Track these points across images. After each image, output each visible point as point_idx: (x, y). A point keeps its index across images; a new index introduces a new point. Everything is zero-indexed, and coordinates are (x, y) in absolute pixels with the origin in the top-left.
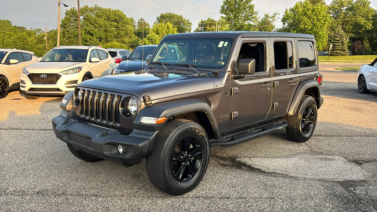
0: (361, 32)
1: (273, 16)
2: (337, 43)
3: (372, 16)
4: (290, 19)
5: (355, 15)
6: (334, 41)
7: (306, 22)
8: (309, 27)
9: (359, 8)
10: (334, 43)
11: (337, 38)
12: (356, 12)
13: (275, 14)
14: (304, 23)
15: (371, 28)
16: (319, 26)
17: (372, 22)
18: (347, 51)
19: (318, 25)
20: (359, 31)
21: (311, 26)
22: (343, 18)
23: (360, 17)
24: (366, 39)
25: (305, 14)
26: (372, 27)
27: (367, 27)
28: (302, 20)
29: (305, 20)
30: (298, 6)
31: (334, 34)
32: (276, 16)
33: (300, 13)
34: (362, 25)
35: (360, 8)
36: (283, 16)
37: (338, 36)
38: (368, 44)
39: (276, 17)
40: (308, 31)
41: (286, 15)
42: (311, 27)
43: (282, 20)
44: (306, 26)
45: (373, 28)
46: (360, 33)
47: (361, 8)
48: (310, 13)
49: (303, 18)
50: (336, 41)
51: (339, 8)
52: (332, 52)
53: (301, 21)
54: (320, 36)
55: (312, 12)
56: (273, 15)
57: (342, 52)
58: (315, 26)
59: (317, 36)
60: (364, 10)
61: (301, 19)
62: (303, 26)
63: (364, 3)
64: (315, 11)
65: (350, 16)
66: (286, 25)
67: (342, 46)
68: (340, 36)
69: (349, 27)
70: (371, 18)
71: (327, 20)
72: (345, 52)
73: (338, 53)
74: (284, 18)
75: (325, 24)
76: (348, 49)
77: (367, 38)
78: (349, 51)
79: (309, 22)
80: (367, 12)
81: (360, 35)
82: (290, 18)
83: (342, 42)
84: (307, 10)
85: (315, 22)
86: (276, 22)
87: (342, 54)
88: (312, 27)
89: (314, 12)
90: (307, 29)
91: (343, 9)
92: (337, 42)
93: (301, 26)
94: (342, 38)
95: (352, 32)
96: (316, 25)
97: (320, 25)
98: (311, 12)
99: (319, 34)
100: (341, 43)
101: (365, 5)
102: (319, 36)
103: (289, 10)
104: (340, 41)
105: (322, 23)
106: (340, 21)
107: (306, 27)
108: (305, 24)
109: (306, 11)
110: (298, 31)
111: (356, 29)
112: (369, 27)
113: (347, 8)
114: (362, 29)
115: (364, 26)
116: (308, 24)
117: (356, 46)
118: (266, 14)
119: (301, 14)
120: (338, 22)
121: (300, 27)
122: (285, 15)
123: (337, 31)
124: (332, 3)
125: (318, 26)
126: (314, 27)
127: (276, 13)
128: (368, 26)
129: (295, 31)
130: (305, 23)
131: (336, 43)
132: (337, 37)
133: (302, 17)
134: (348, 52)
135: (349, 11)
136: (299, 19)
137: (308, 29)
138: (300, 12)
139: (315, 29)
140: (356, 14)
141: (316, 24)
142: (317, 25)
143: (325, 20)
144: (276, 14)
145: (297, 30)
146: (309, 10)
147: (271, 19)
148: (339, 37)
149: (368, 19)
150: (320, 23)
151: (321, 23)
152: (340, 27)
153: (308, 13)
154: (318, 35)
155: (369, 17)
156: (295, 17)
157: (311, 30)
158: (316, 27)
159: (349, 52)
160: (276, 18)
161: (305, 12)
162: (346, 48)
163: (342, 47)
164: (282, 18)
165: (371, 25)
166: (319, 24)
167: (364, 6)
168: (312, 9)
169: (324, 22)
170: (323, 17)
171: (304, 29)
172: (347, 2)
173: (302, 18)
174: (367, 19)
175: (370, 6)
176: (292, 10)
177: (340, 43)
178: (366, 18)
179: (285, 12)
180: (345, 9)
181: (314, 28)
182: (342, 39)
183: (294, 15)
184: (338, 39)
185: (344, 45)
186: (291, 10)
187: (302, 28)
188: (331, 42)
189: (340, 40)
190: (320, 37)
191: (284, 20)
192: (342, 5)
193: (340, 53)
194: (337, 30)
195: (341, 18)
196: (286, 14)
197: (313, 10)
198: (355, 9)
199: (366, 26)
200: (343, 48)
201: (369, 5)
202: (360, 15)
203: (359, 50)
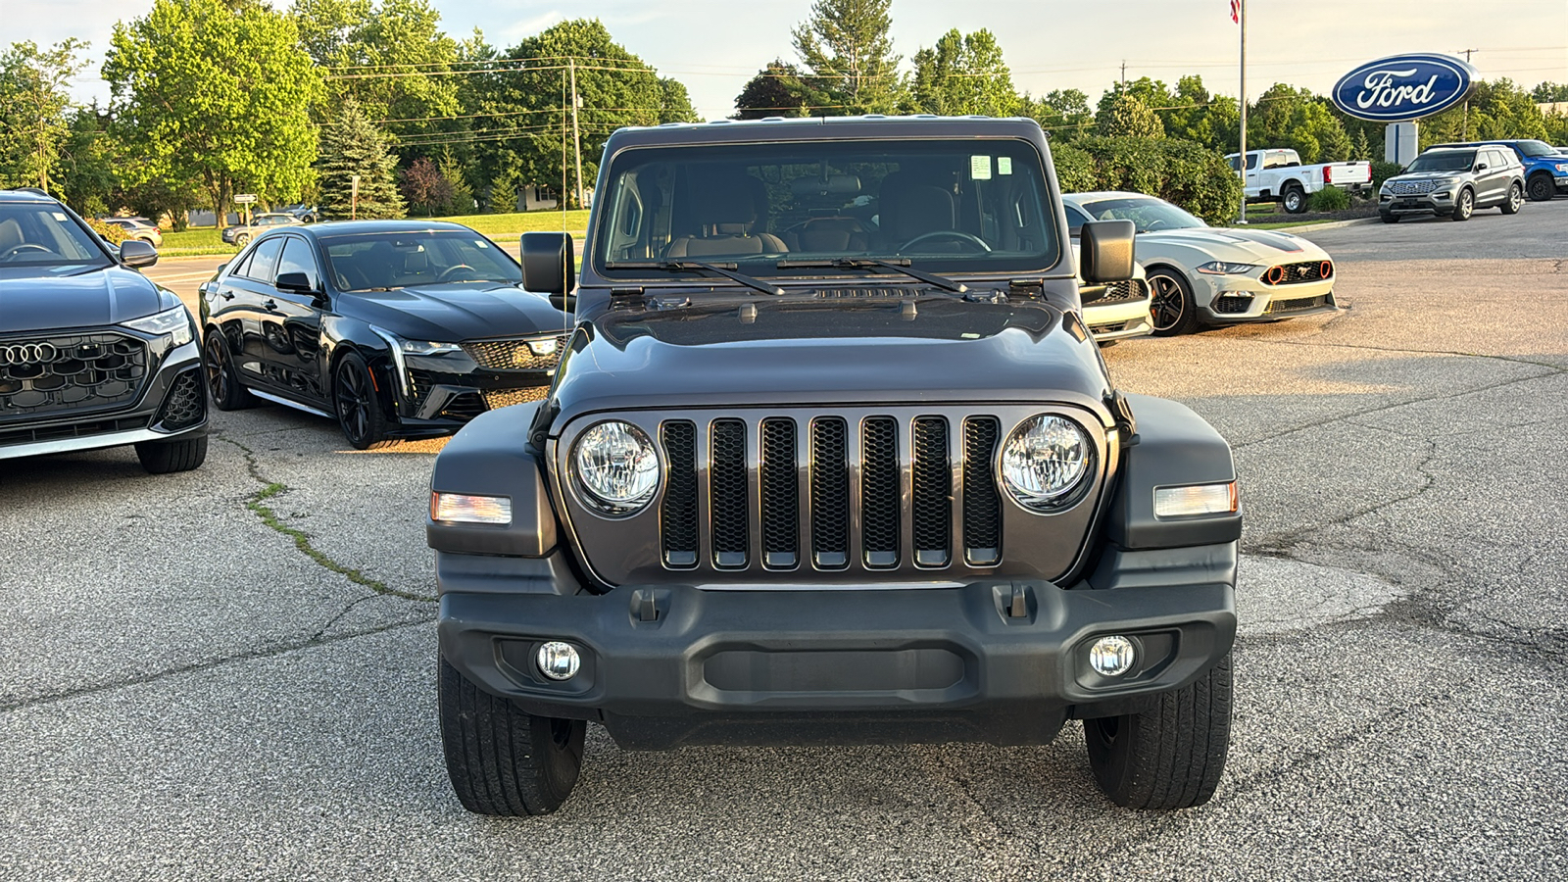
0: (423, 126)
1: (59, 55)
2: (353, 169)
3: (453, 68)
4: (142, 69)
5: (392, 61)
6: (341, 164)
7: (217, 83)
8: (234, 104)
9: (400, 34)
10: (344, 172)
11: (351, 152)
12: (394, 51)
13: (67, 46)
14: (212, 89)
15: (456, 112)
16: (277, 102)
17: (455, 88)
18: (395, 202)
19: (275, 97)
20: (417, 124)
21: (242, 101)
22: (350, 72)
23: (410, 70)
24: (446, 154)
25: (210, 51)
26: (458, 109)
27: (442, 107)
28: (201, 75)
29: (212, 75)
30: (168, 12)
31: (337, 136)
32: (74, 51)
33: (184, 42)
34: (424, 99)
35: (404, 34)
36: (107, 54)
37: (354, 143)
38: (457, 175)
39: (74, 57)
40: (234, 122)
41: (123, 49)
42: (245, 106)
43: (103, 70)
44: (224, 103)
45: (462, 110)
46: (421, 131)
47: (409, 34)
48: (230, 46)
49: (203, 67)
50: (350, 164)
51: (325, 29)
52: (341, 207)
53: (198, 79)
54: (288, 141)
55: (239, 41)
56: (56, 50)
57: (379, 204)
58: (262, 101)
59: (276, 142)
60: (421, 44)
61: (195, 70)
62: (207, 100)
63: (416, 14)
64: (250, 38)
65: (375, 65)
66: (127, 94)
67: (374, 180)
68: (360, 141)
69: (377, 107)
70: (450, 73)
71: (304, 77)
72: (392, 205)
73: (366, 212)
74: (117, 65)
75: (302, 92)
76: (398, 193)
77: (449, 151)
78: (402, 200)
79: (231, 84)
80: (434, 50)
81: (422, 139)
82: (144, 65)
83: (373, 166)
84: (214, 31)
85: (259, 87)
86: (79, 80)
87: (379, 214)
88: (250, 106)
89: (245, 41)
90: (229, 114)
91: (339, 33)
92: (354, 165)
93: (200, 100)
94: (368, 149)
95: (391, 128)
96: (266, 98)
97: (280, 98)
98: (233, 44)
99: (281, 133)
100: (368, 171)
101: (422, 21)
102: (283, 143)
103: (129, 27)
104: (366, 163)
105: (288, 87)
106: (341, 83)
107: (221, 103)
108: (215, 92)
109: (211, 37)
110: (189, 121)
111: (403, 115)
112: (449, 110)
113: (354, 32)
114: (425, 117)
115: (431, 106)
116: (228, 93)
117: (418, 180)
118: (22, 43)
119: (192, 48)
120: (333, 88)
121: (195, 103)
122: (115, 50)
123: (345, 123)
124: (295, 10)
125: (273, 103)
126: (257, 103)
127: (73, 40)
128: (445, 104)
129: (174, 124)
130: (215, 86)
131: (351, 172)
132: (351, 147)
133: (199, 61)
134: (399, 204)
135: (365, 46)
136: (187, 71)
137: (234, 116)
138: (185, 39)
139: (261, 115)
140: (396, 56)
141: (266, 95)
142: (270, 96)
143: (298, 77)
144: (73, 44)
145: (185, 119)
146: (224, 32)
147: (50, 66)
148: (358, 147)
149: (440, 77)
150: (279, 91)
151: (285, 89)
152: (353, 107)
153: (222, 47)
154: (280, 139)
155: (441, 71)
156: (164, 61)
157: (246, 117)
158: (265, 107)
159: (403, 203)
160: (77, 62)
161: (208, 42)
162: (390, 189)
163: (375, 185)
164: (103, 65)
165: (454, 101)
166: (276, 93)
167: (417, 27)
168: (237, 30)
169: (294, 87)
170: (288, 64)
171: (213, 114)
172: (352, 7)
173: (199, 66)
174: (434, 76)
175: (440, 26)
176: (145, 29)
177: (365, 168)
178: (432, 74)
179: (113, 37)
180: (347, 35)
181: (259, 108)
182: (369, 156)
183: (159, 52)
184: (356, 156)
185: (382, 179)
186: (138, 29)
187: (207, 109)
188: (330, 167)
189: (362, 160)
190: (285, 145)
191: (114, 73)
192: (336, 19)
193: (371, 211)
194: (344, 119)
195: (342, 71)
196: (118, 46)
197: (240, 35)
198: (389, 37)
199: (439, 105)
200: (381, 189)
201: (436, 24)
202: (409, 60)
203: (433, 197)
